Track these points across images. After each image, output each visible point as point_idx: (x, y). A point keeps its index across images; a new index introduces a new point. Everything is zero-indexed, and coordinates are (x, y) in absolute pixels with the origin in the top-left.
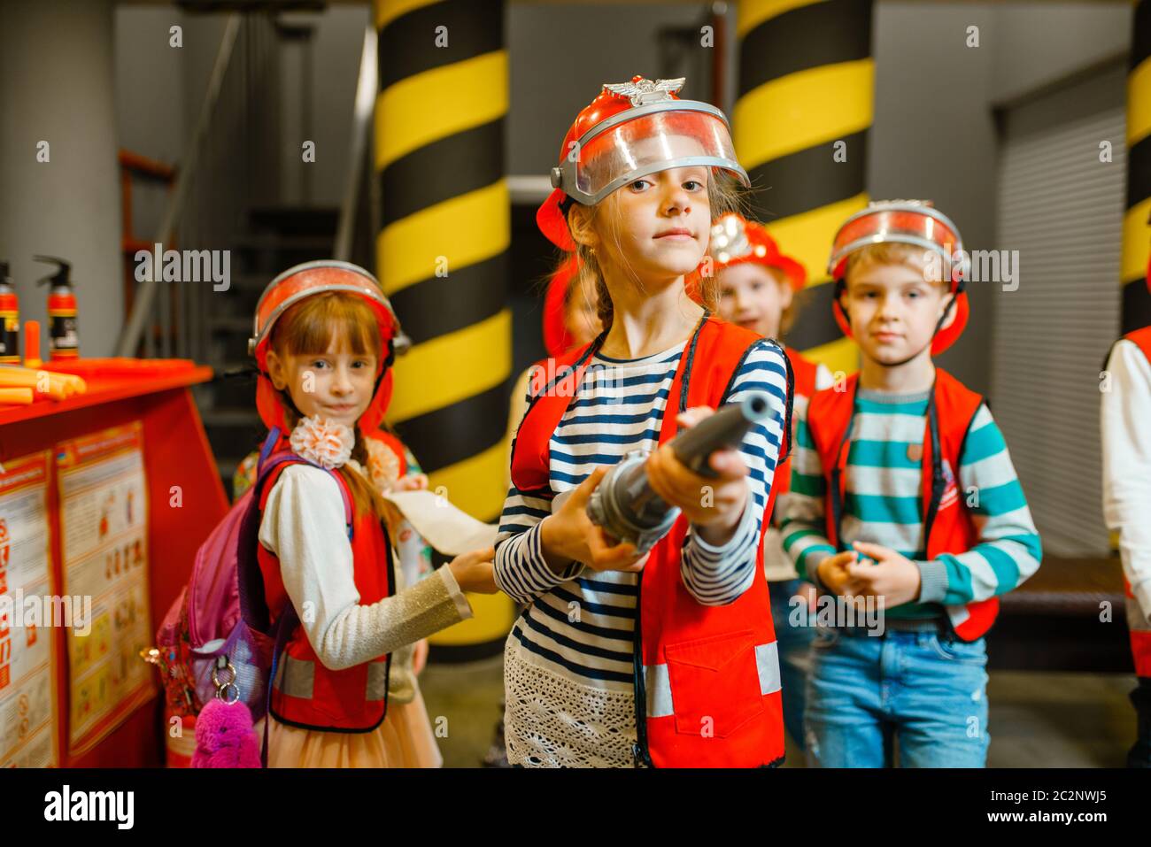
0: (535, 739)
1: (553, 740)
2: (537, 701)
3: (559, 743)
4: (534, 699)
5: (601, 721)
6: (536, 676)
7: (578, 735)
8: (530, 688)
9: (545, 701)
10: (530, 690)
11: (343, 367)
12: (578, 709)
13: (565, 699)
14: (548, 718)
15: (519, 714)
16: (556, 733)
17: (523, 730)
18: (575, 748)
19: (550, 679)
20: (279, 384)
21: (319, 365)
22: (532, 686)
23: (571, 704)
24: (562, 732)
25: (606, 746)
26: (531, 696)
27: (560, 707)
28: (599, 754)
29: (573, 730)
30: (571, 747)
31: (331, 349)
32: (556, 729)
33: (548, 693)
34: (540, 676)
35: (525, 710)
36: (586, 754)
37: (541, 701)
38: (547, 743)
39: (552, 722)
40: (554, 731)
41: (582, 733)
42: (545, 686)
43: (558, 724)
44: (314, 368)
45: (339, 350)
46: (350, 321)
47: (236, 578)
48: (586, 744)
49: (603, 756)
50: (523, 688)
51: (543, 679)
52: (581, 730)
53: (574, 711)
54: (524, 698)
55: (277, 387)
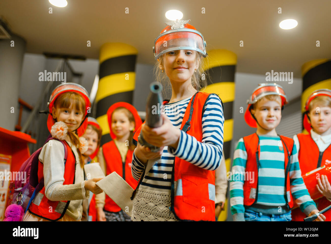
0: (142, 213)
1: (147, 213)
2: (142, 200)
3: (149, 214)
4: (141, 200)
5: (162, 204)
6: (142, 192)
7: (155, 210)
8: (140, 196)
9: (144, 200)
10: (140, 197)
11: (73, 113)
12: (155, 201)
13: (151, 198)
14: (146, 205)
15: (137, 205)
16: (148, 211)
17: (139, 211)
18: (154, 215)
19: (146, 192)
20: (55, 117)
21: (66, 112)
22: (141, 196)
23: (153, 199)
24: (150, 210)
25: (164, 213)
26: (141, 199)
27: (149, 201)
28: (162, 216)
29: (153, 208)
30: (153, 215)
31: (70, 107)
32: (148, 209)
33: (145, 197)
34: (143, 192)
35: (139, 204)
36: (158, 217)
37: (143, 200)
38: (146, 214)
39: (147, 207)
40: (148, 210)
41: (156, 209)
42: (144, 195)
43: (149, 207)
44: (65, 112)
45: (72, 108)
46: (77, 101)
47: (30, 170)
48: (158, 213)
49: (163, 217)
50: (138, 197)
51: (144, 193)
52: (156, 208)
53: (154, 202)
54: (138, 200)
55: (54, 118)
